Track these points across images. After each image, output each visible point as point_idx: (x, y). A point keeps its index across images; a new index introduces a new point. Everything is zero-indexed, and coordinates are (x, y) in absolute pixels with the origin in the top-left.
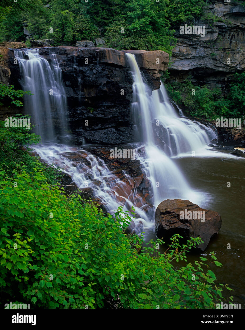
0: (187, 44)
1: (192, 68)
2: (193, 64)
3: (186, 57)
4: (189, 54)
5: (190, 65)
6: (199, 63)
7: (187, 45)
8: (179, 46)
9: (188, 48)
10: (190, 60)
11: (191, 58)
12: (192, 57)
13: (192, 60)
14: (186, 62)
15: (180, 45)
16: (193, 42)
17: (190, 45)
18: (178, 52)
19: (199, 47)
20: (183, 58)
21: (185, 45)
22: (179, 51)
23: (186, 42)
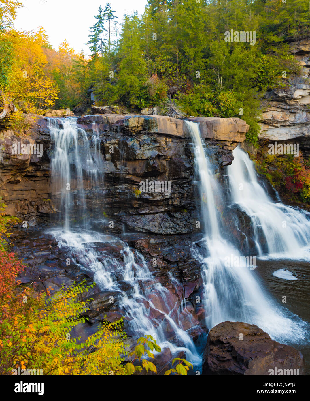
0: (282, 108)
1: (292, 138)
2: (293, 132)
3: (282, 124)
4: (285, 121)
5: (289, 134)
6: (301, 131)
7: (283, 110)
8: (272, 112)
9: (283, 113)
10: (288, 127)
11: (289, 126)
12: (291, 124)
13: (291, 127)
14: (283, 130)
15: (273, 109)
16: (289, 105)
17: (286, 110)
18: (271, 119)
19: (298, 112)
20: (279, 125)
21: (280, 110)
22: (273, 117)
23: (281, 106)
